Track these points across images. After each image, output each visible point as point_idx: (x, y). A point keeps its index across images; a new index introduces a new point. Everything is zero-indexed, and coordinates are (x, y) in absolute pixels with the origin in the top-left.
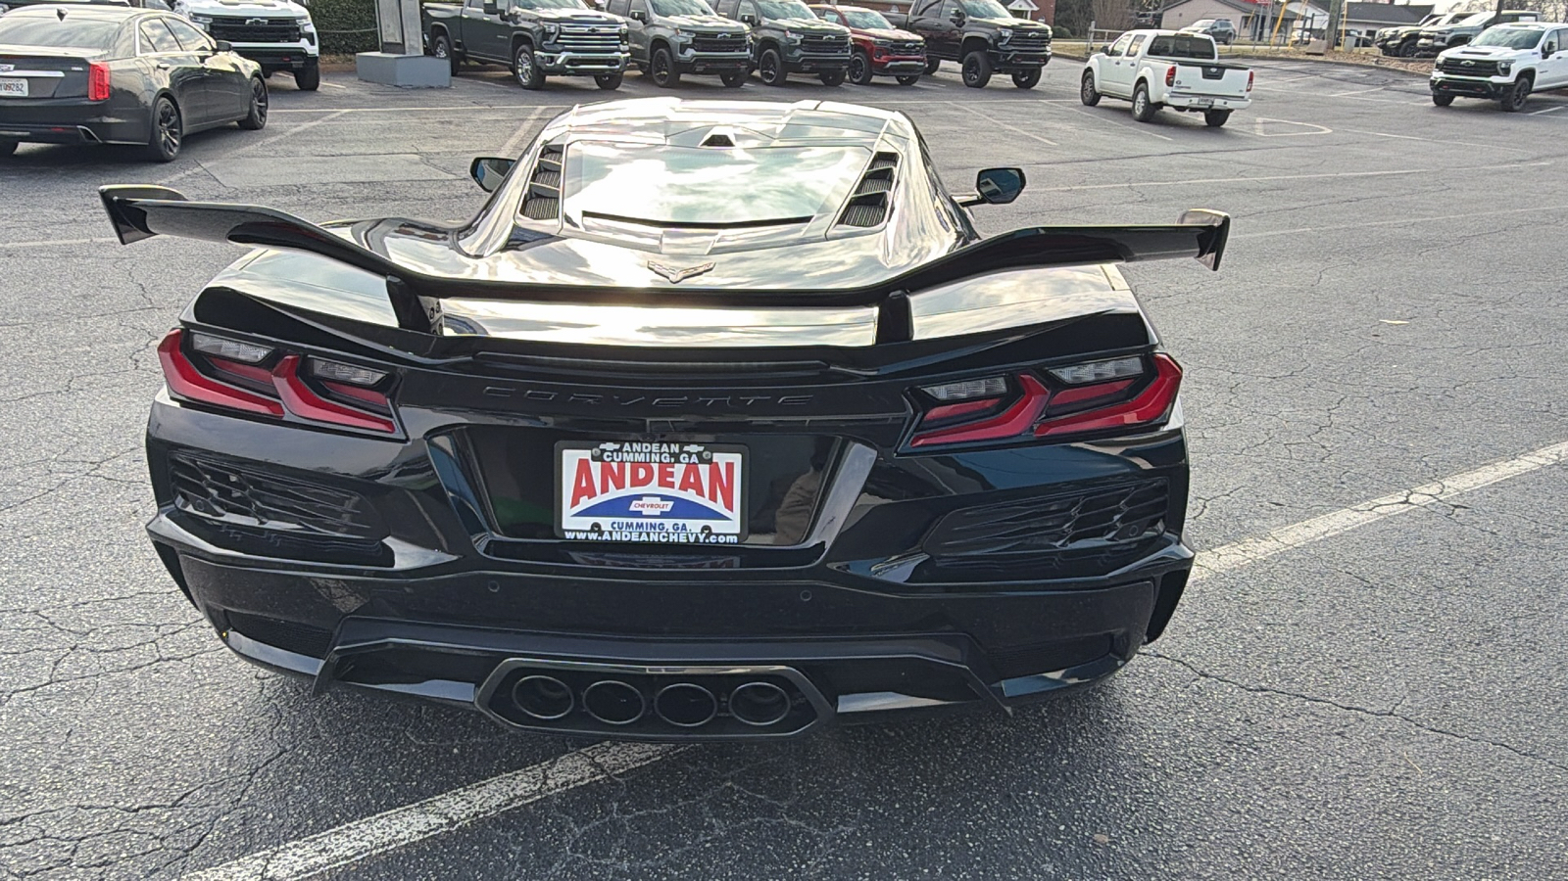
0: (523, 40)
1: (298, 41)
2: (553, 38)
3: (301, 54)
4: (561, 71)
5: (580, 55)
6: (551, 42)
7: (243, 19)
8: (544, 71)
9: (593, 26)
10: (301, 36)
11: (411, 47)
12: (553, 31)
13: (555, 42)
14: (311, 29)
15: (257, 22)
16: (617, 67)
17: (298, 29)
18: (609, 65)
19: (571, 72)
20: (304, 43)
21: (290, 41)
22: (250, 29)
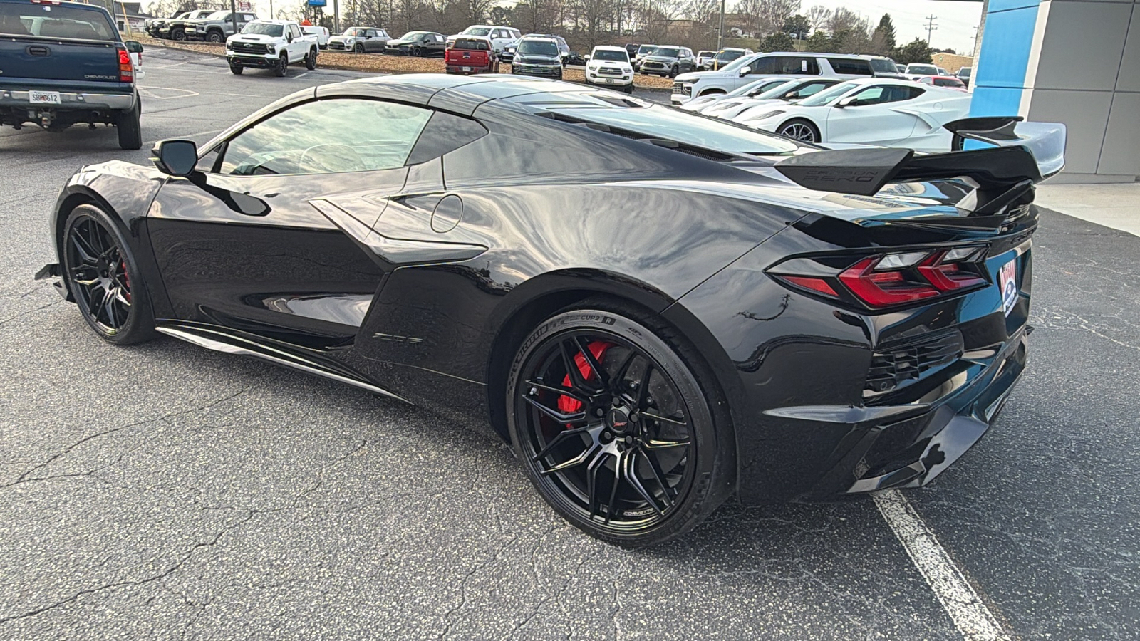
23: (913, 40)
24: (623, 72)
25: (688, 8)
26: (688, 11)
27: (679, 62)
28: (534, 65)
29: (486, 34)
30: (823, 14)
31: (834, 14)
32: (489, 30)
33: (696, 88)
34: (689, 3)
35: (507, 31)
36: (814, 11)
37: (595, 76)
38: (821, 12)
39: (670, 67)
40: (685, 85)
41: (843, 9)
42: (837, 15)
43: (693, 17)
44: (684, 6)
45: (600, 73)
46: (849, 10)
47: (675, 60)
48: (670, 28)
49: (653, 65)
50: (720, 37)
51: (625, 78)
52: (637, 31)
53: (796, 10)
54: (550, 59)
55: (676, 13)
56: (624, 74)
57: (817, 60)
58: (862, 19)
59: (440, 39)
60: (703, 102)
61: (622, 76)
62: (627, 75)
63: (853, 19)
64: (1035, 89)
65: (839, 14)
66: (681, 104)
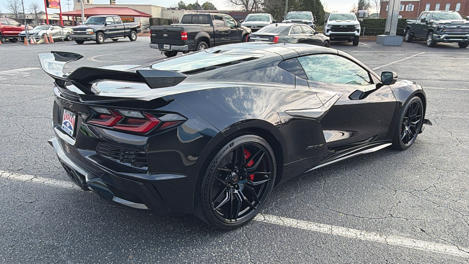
0: (431, 31)
1: (354, 31)
2: (441, 30)
3: (354, 35)
4: (442, 41)
5: (451, 36)
6: (441, 31)
7: (340, 26)
8: (436, 41)
9: (458, 25)
10: (355, 30)
11: (392, 33)
12: (442, 27)
13: (442, 31)
14: (359, 28)
15: (343, 26)
16: (467, 40)
17: (355, 28)
18: (463, 39)
19: (446, 41)
20: (356, 32)
21: (352, 32)
22: (342, 28)
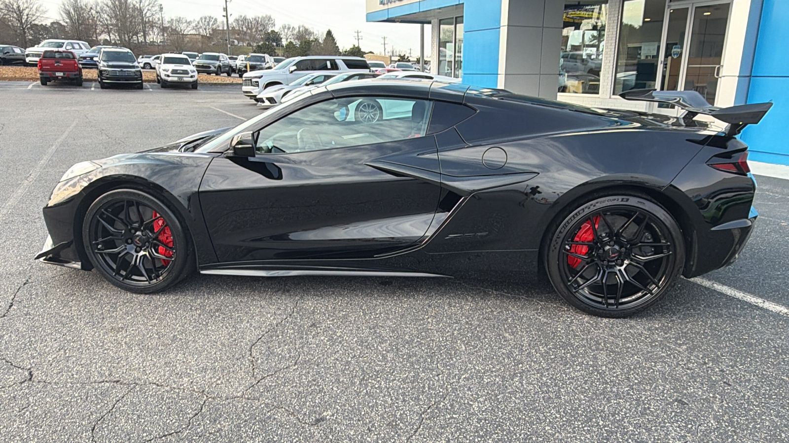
23: (352, 47)
24: (190, 72)
25: (196, 26)
26: (196, 28)
27: (221, 64)
28: (119, 70)
29: (61, 46)
30: (291, 30)
31: (297, 30)
32: (63, 43)
33: (262, 82)
34: (197, 22)
35: (78, 44)
36: (284, 28)
37: (168, 76)
38: (289, 28)
39: (215, 68)
40: (254, 80)
41: (303, 26)
42: (299, 31)
43: (202, 32)
44: (194, 24)
45: (172, 73)
46: (307, 27)
47: (217, 63)
48: (186, 40)
49: (203, 67)
50: (229, 46)
51: (192, 77)
52: (160, 42)
53: (272, 27)
54: (131, 64)
55: (189, 29)
56: (191, 74)
57: (336, 61)
58: (315, 33)
59: (17, 50)
60: (276, 91)
61: (190, 75)
62: (193, 74)
63: (310, 33)
64: (506, 74)
65: (301, 30)
66: (252, 93)
